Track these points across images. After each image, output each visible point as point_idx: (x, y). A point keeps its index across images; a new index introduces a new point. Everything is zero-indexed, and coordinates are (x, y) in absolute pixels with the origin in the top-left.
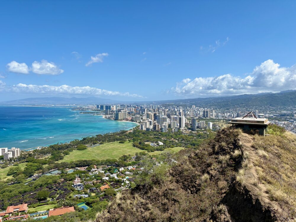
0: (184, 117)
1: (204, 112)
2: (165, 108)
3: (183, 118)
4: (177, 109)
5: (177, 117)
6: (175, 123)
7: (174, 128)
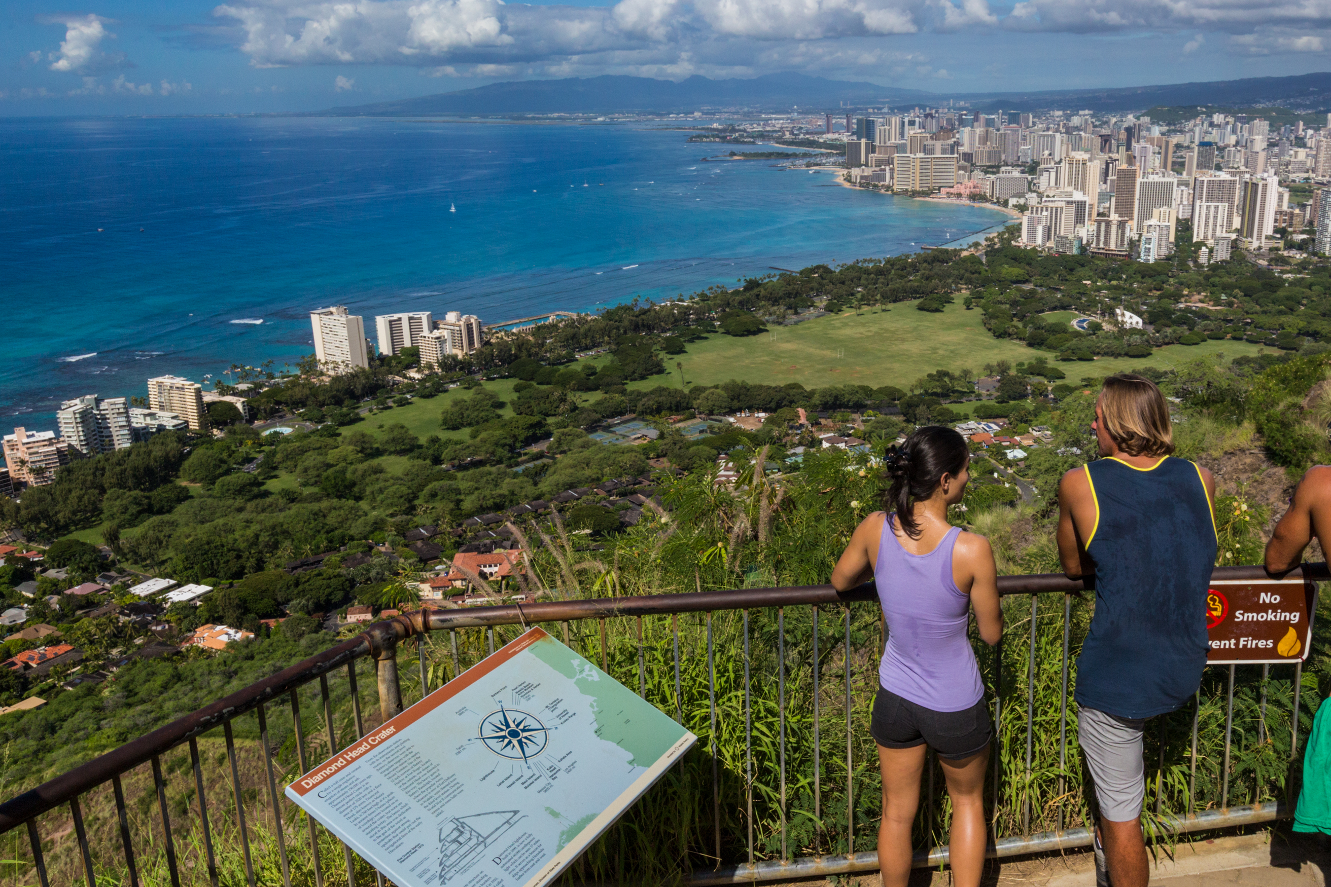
0: (1276, 179)
2: (1165, 129)
3: (1265, 186)
4: (1234, 131)
5: (1232, 183)
6: (1216, 212)
7: (1210, 242)
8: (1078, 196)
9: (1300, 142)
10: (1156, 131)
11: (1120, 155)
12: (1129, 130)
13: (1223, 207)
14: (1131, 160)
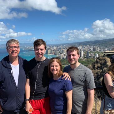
1: (93, 48)
3: (82, 52)
4: (78, 47)
8: (64, 54)
9: (85, 48)
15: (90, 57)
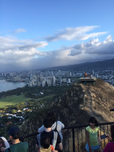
3: (54, 78)
4: (50, 72)
5: (50, 78)
7: (49, 84)
8: (35, 80)
9: (56, 73)
10: (42, 73)
11: (38, 76)
12: (39, 73)
13: (50, 80)
14: (40, 76)
15: (63, 82)
